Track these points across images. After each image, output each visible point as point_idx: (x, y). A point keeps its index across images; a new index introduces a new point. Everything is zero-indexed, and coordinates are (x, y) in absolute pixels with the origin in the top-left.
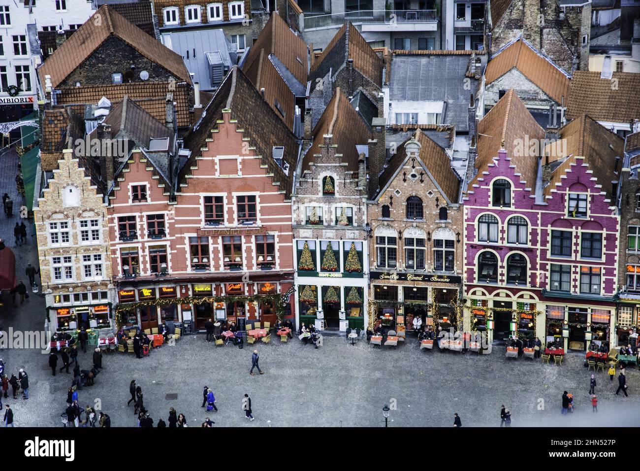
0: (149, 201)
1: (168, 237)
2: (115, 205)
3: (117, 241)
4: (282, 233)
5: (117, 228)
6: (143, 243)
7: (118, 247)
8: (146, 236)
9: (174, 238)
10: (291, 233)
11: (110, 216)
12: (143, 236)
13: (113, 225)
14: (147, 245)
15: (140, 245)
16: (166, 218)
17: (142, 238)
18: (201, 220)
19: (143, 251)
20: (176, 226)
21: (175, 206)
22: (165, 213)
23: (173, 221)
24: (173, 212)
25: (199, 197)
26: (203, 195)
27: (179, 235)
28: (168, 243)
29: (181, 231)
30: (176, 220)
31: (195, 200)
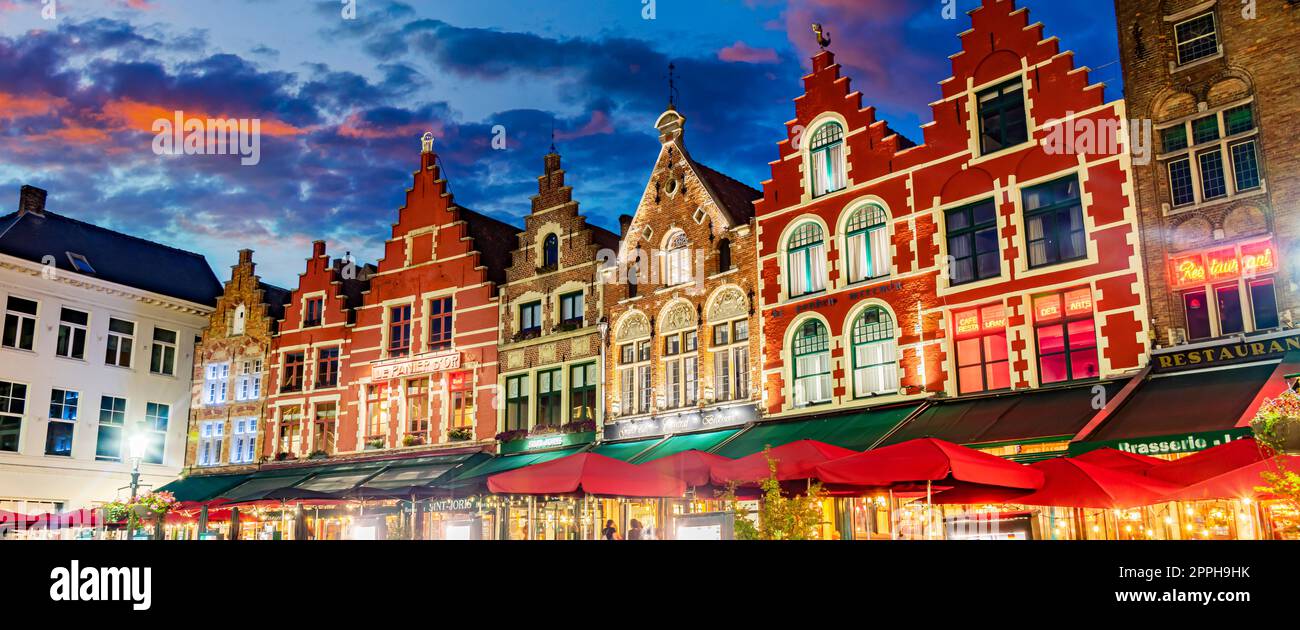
0: (324, 325)
1: (339, 386)
2: (284, 333)
3: (278, 393)
4: (484, 365)
5: (280, 372)
6: (307, 396)
7: (278, 404)
8: (312, 386)
9: (347, 388)
10: (495, 363)
11: (274, 352)
12: (308, 383)
13: (276, 366)
14: (313, 400)
15: (302, 401)
16: (341, 351)
17: (308, 389)
18: (380, 352)
19: (306, 413)
20: (352, 365)
21: (353, 330)
22: (340, 342)
23: (348, 357)
24: (349, 341)
25: (381, 309)
26: (387, 305)
27: (353, 383)
28: (338, 398)
29: (357, 373)
30: (352, 355)
31: (376, 316)
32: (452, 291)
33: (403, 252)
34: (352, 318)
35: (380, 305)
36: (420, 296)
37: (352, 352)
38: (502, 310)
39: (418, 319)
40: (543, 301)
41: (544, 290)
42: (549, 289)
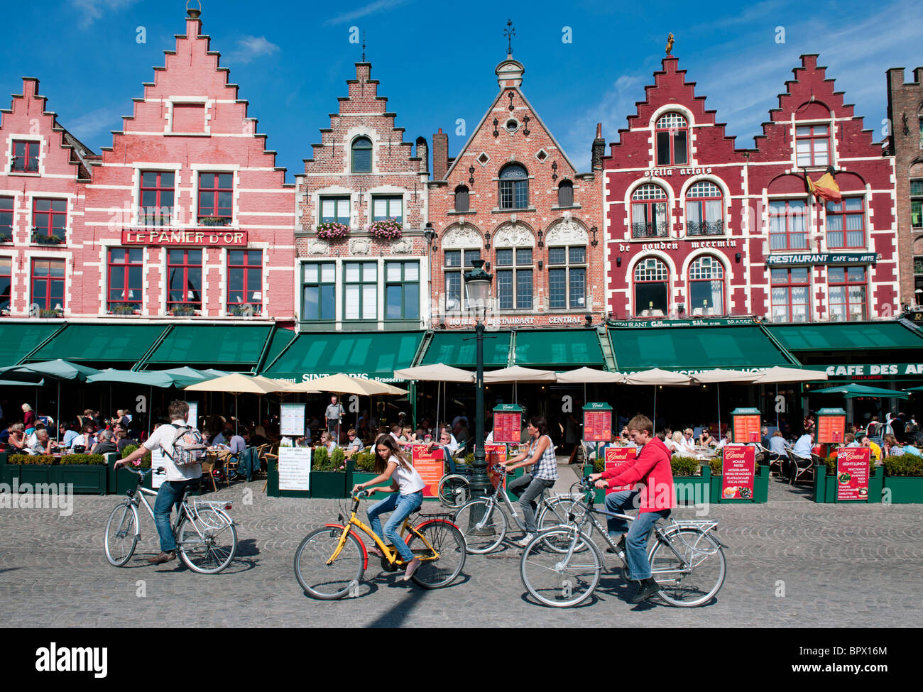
0: (43, 174)
1: (68, 244)
6: (22, 250)
8: (28, 239)
9: (79, 246)
12: (21, 235)
14: (28, 254)
16: (70, 206)
18: (131, 215)
20: (86, 224)
21: (88, 186)
22: (70, 196)
23: (82, 214)
24: (82, 197)
26: (139, 167)
27: (90, 243)
28: (68, 256)
29: (95, 234)
30: (87, 213)
31: (123, 177)
32: (233, 168)
35: (128, 165)
36: (188, 166)
37: (87, 209)
38: (300, 198)
39: (186, 189)
40: (355, 197)
41: (355, 188)
42: (362, 188)
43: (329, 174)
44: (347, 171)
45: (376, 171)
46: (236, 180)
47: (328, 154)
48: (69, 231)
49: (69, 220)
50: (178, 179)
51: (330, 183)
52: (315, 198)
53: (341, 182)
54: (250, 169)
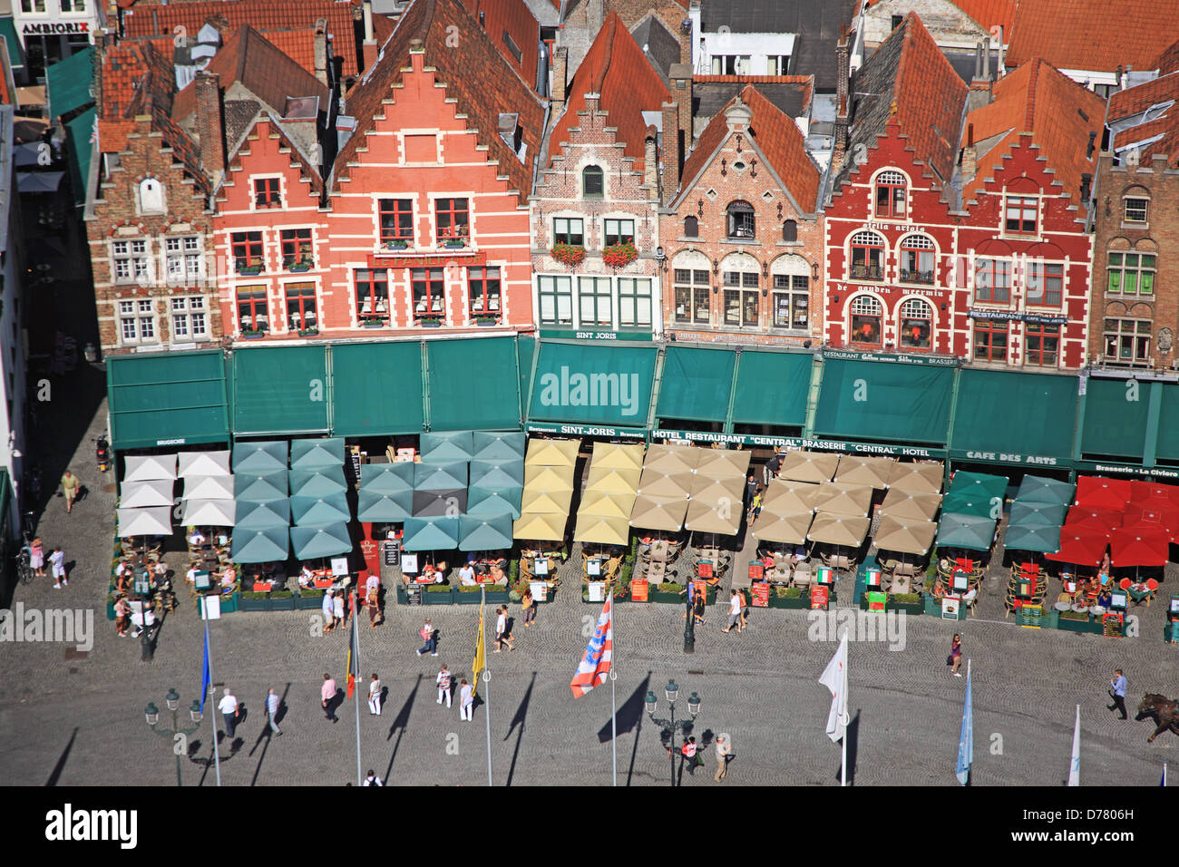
0: (284, 207)
1: (318, 268)
3: (231, 273)
5: (230, 252)
6: (274, 278)
7: (232, 284)
8: (280, 266)
9: (328, 270)
11: (217, 232)
12: (274, 266)
13: (223, 246)
14: (281, 281)
15: (267, 282)
16: (315, 235)
17: (274, 270)
18: (374, 240)
19: (276, 292)
20: (332, 249)
21: (329, 215)
22: (313, 226)
23: (326, 241)
24: (325, 226)
25: (371, 200)
26: (376, 196)
27: (337, 266)
28: (318, 279)
29: (341, 258)
30: (331, 239)
31: (364, 205)
32: (470, 195)
33: (396, 149)
34: (324, 202)
35: (366, 195)
36: (425, 194)
37: (330, 236)
38: (534, 220)
39: (424, 216)
40: (588, 220)
41: (588, 212)
42: (595, 213)
43: (562, 199)
44: (579, 197)
45: (607, 198)
46: (472, 206)
47: (560, 182)
48: (316, 258)
49: (316, 248)
50: (416, 207)
51: (564, 207)
52: (548, 219)
53: (573, 207)
54: (484, 195)
